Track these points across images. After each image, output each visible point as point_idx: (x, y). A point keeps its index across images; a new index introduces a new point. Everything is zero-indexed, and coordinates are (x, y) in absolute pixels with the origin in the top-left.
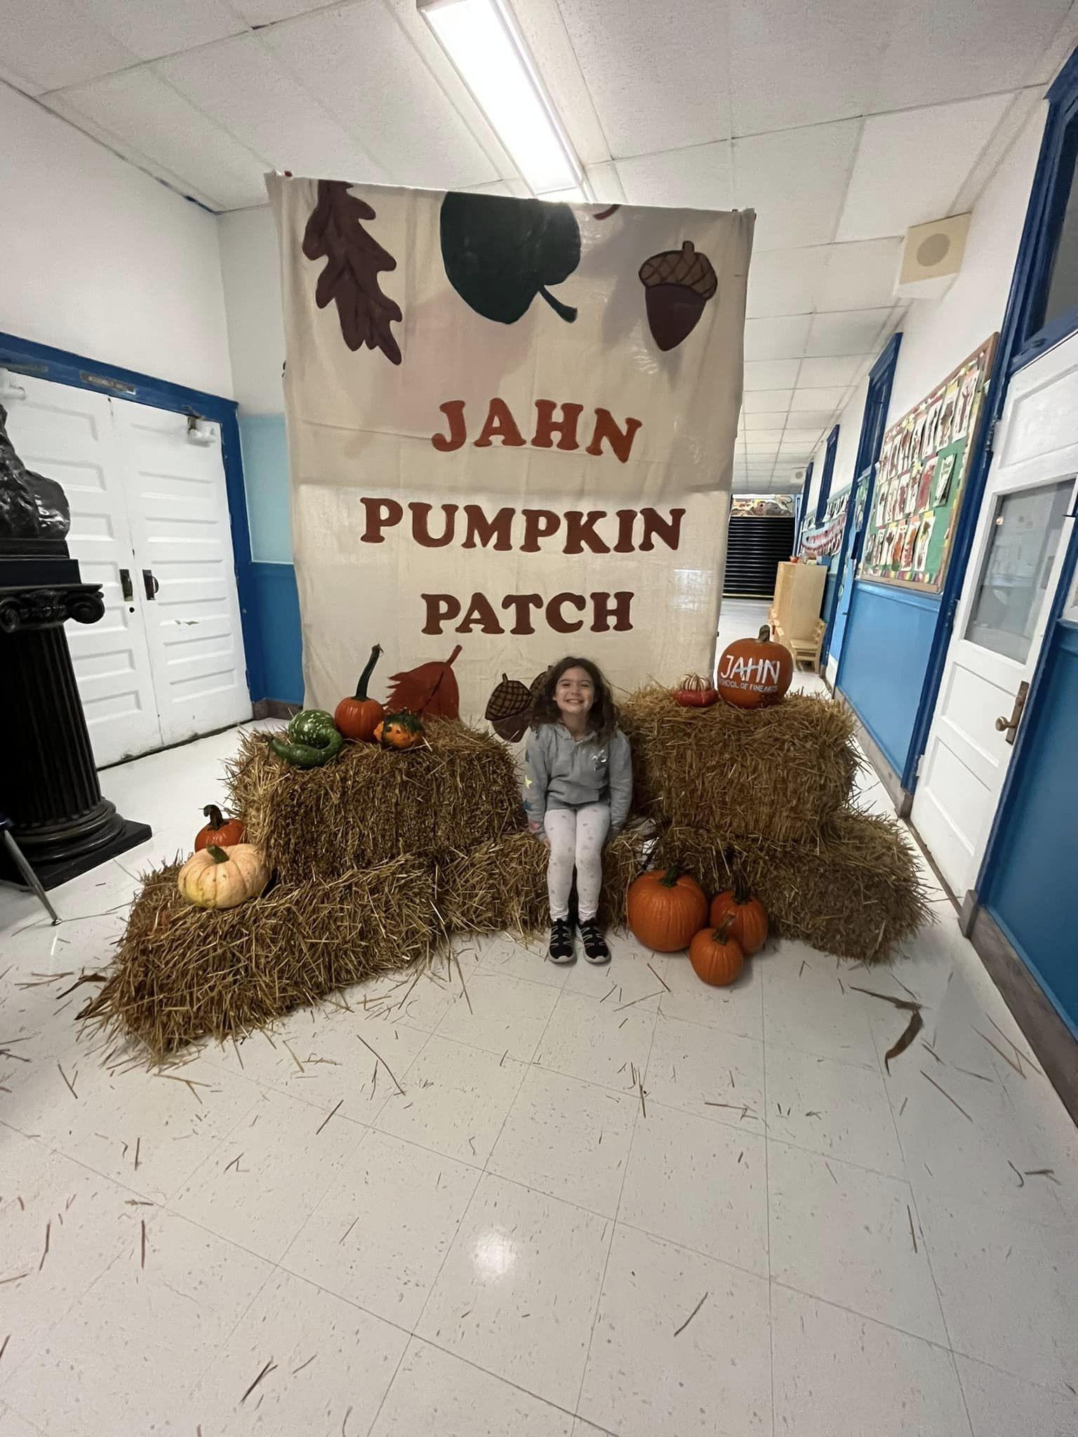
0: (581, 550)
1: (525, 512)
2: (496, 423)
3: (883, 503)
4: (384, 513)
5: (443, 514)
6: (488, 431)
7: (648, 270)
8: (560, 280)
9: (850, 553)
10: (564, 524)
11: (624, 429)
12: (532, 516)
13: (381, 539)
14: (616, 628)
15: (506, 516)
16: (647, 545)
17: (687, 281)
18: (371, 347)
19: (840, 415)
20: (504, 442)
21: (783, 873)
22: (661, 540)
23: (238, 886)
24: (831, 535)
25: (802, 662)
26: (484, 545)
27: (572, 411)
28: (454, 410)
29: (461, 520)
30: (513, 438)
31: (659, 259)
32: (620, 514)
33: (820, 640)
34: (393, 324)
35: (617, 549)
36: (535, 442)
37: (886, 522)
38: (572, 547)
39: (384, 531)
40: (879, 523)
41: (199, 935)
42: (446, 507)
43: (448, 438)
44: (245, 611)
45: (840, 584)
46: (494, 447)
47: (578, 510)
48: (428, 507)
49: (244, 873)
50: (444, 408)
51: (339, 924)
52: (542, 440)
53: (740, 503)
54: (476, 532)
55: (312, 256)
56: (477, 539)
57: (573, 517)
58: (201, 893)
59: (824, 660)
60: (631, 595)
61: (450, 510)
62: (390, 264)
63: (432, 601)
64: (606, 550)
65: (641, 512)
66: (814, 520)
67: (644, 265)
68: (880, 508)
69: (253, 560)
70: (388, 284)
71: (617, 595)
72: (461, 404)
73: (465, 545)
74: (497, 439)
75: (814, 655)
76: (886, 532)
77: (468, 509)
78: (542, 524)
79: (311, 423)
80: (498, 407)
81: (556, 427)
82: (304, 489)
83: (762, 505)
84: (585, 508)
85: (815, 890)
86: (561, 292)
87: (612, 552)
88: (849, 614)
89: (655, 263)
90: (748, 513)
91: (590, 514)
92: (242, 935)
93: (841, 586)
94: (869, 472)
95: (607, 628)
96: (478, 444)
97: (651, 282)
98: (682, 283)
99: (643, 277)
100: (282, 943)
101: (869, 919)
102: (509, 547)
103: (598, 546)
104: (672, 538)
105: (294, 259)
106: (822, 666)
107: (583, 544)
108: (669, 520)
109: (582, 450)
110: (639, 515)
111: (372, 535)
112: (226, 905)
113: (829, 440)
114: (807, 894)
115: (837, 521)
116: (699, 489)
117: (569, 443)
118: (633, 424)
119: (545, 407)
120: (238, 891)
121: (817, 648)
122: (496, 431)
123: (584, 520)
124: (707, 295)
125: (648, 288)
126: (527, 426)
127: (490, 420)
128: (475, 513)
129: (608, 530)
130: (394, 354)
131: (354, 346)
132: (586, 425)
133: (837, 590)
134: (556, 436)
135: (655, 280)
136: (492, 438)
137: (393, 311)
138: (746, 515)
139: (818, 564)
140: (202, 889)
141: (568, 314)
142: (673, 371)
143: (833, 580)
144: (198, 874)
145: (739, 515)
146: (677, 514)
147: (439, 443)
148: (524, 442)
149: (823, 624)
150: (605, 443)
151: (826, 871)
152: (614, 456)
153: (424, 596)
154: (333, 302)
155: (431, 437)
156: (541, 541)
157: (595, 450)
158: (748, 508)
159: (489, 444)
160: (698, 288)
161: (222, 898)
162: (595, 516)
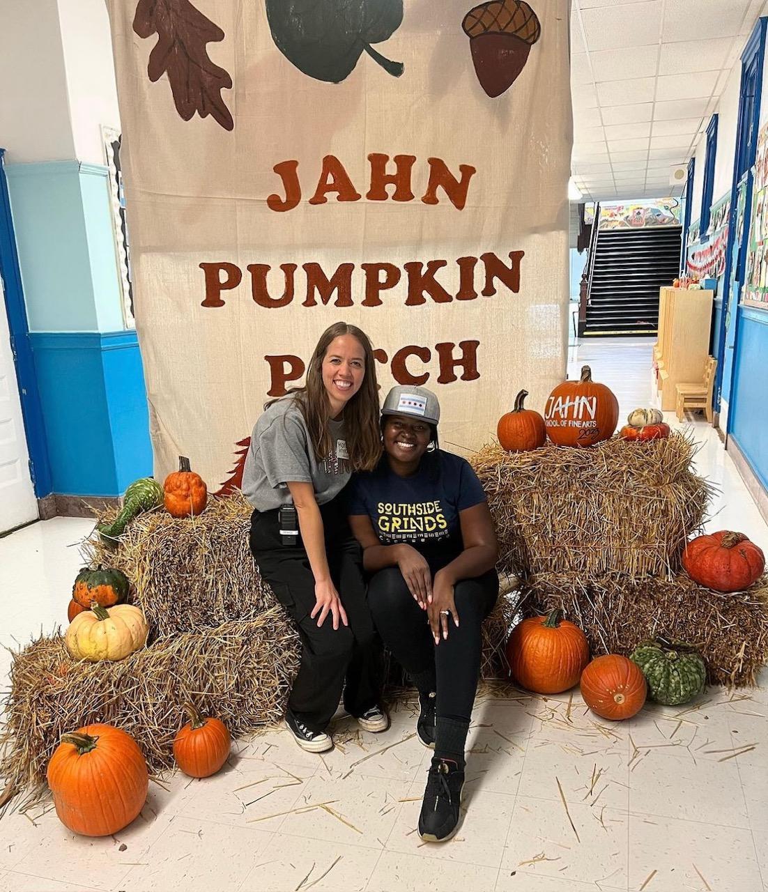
0: (423, 301)
1: (364, 266)
2: (330, 180)
3: (760, 215)
4: (223, 276)
5: (283, 273)
6: (323, 188)
7: (471, 21)
8: (383, 37)
9: (734, 273)
10: (404, 275)
11: (458, 177)
12: (372, 270)
13: (222, 303)
14: (463, 378)
15: (345, 271)
16: (489, 291)
17: (510, 29)
18: (203, 116)
19: (718, 102)
20: (339, 198)
21: (643, 606)
22: (501, 283)
23: (127, 637)
24: (716, 252)
25: (692, 409)
26: (325, 302)
27: (405, 162)
28: (287, 171)
29: (301, 278)
30: (348, 194)
31: (482, 10)
32: (459, 261)
33: (710, 380)
34: (223, 91)
35: (460, 297)
36: (370, 196)
37: (764, 238)
38: (414, 299)
39: (224, 294)
40: (758, 239)
41: (96, 682)
42: (283, 267)
43: (284, 199)
44: (24, 391)
45: (726, 311)
46: (329, 203)
47: (418, 260)
48: (267, 268)
49: (130, 626)
50: (278, 169)
51: (216, 674)
52: (377, 193)
53: (609, 212)
54: (316, 289)
55: (144, 35)
56: (317, 296)
57: (413, 268)
58: (93, 645)
59: (716, 407)
60: (477, 343)
61: (289, 269)
62: (217, 35)
63: (275, 362)
64: (449, 299)
65: (481, 258)
66: (699, 231)
67: (467, 15)
68: (757, 221)
69: (30, 332)
70: (216, 53)
71: (462, 345)
72: (294, 164)
73: (305, 304)
74: (331, 196)
75: (704, 400)
76: (764, 248)
77: (306, 267)
78: (383, 276)
79: (150, 194)
80: (331, 164)
81: (391, 179)
82: (143, 256)
83: (639, 213)
84: (425, 259)
85: (676, 620)
86: (387, 48)
87: (455, 300)
88: (736, 347)
89: (477, 14)
90: (622, 224)
91: (430, 264)
92: (132, 684)
93: (728, 313)
94: (747, 178)
95: (455, 378)
96: (313, 202)
97: (474, 32)
98: (506, 30)
99: (467, 29)
100: (167, 691)
101: (729, 643)
102: (351, 303)
103: (441, 296)
104: (512, 281)
105: (126, 37)
106: (715, 413)
107: (425, 294)
108: (509, 264)
109: (418, 200)
110: (479, 260)
111: (213, 300)
112: (116, 656)
113: (708, 132)
114: (669, 625)
115: (721, 235)
116: (535, 230)
117: (404, 194)
118: (468, 171)
119: (378, 161)
120: (126, 641)
121: (707, 390)
122: (330, 188)
123: (424, 270)
124: (531, 41)
125: (472, 38)
126: (361, 179)
127: (324, 178)
128: (313, 271)
129: (449, 279)
130: (226, 121)
131: (186, 116)
132: (420, 175)
133: (724, 320)
134: (391, 189)
135: (479, 29)
136: (327, 195)
137: (223, 79)
138: (619, 228)
139: (702, 288)
140: (94, 642)
141: (395, 69)
142: (503, 115)
143: (720, 307)
144: (87, 630)
145: (610, 228)
146: (517, 256)
147: (274, 203)
148: (359, 197)
149: (713, 361)
150: (440, 192)
151: (684, 599)
152: (449, 203)
153: (267, 358)
154: (165, 75)
155: (266, 199)
156: (382, 294)
157: (431, 199)
158: (621, 219)
159: (325, 200)
160: (522, 34)
161: (112, 650)
162: (435, 265)
